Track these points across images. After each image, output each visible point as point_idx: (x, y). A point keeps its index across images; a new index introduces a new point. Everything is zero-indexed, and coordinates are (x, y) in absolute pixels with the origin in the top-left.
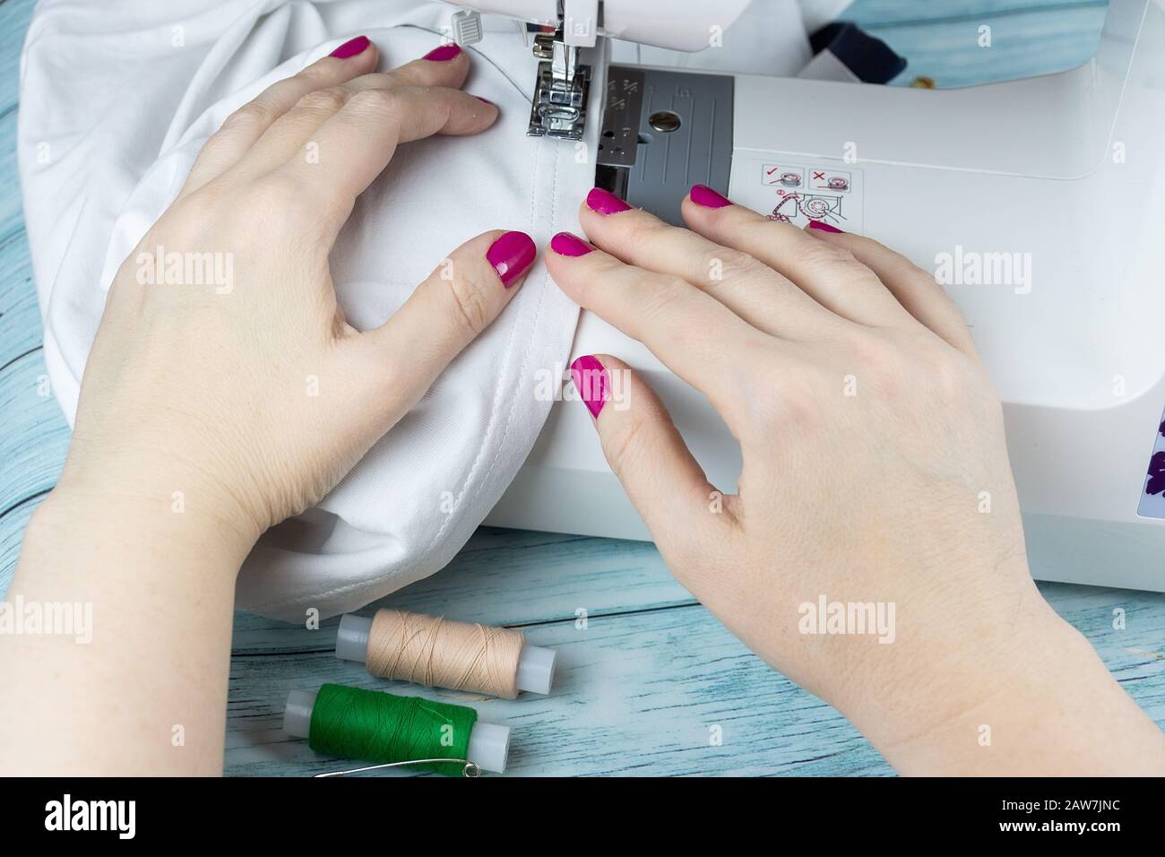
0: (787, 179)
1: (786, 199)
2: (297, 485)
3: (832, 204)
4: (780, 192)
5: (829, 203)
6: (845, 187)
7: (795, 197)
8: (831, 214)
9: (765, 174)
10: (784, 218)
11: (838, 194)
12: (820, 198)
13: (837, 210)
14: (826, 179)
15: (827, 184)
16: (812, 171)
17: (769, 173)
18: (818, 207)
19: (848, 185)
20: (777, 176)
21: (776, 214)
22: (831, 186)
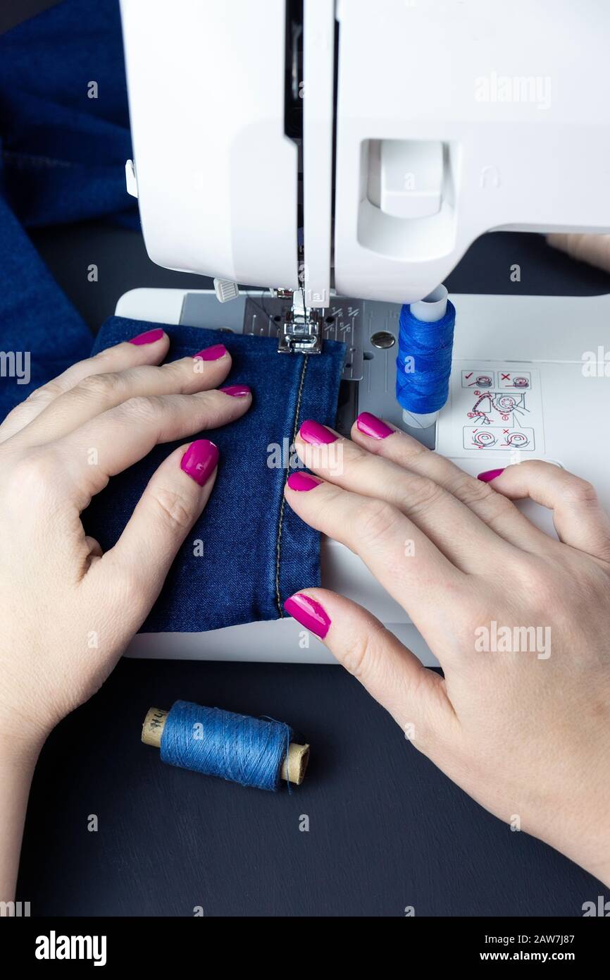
0: (481, 381)
1: (482, 398)
2: (74, 697)
3: (518, 399)
4: (477, 393)
5: (515, 398)
6: (526, 385)
7: (489, 396)
8: (518, 408)
9: (465, 378)
10: (481, 414)
11: (522, 391)
12: (508, 395)
13: (522, 405)
14: (512, 379)
15: (512, 383)
16: (500, 374)
17: (467, 378)
18: (507, 403)
19: (529, 383)
20: (473, 379)
21: (475, 411)
22: (515, 385)
